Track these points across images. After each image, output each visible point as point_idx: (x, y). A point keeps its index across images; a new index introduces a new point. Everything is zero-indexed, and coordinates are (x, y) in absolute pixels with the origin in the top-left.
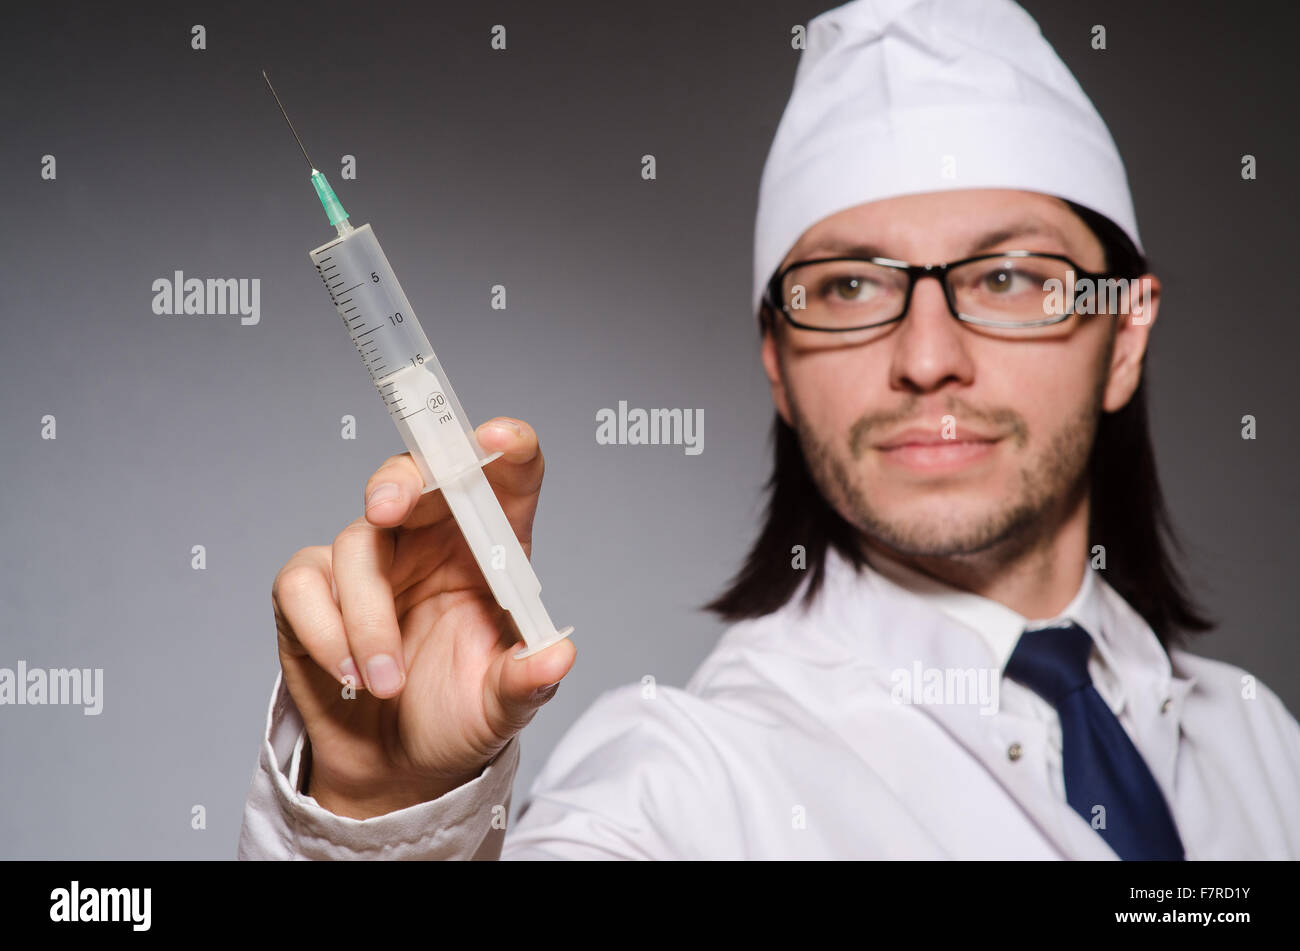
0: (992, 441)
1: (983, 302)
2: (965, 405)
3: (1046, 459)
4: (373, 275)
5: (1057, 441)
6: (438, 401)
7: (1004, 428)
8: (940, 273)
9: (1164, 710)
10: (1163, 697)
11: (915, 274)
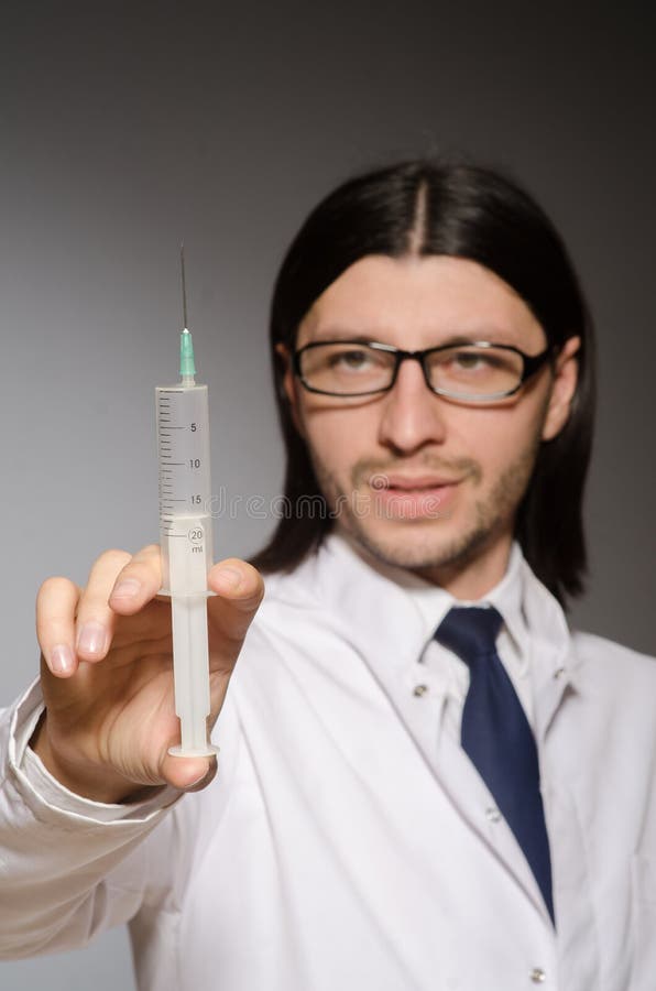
0: (454, 484)
1: (451, 377)
2: (437, 459)
3: (494, 492)
4: (193, 426)
5: (503, 479)
6: (198, 534)
7: (465, 472)
8: (421, 357)
9: (556, 676)
10: (560, 665)
11: (401, 356)
